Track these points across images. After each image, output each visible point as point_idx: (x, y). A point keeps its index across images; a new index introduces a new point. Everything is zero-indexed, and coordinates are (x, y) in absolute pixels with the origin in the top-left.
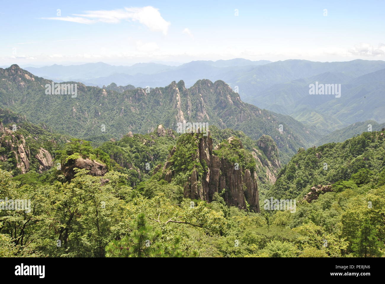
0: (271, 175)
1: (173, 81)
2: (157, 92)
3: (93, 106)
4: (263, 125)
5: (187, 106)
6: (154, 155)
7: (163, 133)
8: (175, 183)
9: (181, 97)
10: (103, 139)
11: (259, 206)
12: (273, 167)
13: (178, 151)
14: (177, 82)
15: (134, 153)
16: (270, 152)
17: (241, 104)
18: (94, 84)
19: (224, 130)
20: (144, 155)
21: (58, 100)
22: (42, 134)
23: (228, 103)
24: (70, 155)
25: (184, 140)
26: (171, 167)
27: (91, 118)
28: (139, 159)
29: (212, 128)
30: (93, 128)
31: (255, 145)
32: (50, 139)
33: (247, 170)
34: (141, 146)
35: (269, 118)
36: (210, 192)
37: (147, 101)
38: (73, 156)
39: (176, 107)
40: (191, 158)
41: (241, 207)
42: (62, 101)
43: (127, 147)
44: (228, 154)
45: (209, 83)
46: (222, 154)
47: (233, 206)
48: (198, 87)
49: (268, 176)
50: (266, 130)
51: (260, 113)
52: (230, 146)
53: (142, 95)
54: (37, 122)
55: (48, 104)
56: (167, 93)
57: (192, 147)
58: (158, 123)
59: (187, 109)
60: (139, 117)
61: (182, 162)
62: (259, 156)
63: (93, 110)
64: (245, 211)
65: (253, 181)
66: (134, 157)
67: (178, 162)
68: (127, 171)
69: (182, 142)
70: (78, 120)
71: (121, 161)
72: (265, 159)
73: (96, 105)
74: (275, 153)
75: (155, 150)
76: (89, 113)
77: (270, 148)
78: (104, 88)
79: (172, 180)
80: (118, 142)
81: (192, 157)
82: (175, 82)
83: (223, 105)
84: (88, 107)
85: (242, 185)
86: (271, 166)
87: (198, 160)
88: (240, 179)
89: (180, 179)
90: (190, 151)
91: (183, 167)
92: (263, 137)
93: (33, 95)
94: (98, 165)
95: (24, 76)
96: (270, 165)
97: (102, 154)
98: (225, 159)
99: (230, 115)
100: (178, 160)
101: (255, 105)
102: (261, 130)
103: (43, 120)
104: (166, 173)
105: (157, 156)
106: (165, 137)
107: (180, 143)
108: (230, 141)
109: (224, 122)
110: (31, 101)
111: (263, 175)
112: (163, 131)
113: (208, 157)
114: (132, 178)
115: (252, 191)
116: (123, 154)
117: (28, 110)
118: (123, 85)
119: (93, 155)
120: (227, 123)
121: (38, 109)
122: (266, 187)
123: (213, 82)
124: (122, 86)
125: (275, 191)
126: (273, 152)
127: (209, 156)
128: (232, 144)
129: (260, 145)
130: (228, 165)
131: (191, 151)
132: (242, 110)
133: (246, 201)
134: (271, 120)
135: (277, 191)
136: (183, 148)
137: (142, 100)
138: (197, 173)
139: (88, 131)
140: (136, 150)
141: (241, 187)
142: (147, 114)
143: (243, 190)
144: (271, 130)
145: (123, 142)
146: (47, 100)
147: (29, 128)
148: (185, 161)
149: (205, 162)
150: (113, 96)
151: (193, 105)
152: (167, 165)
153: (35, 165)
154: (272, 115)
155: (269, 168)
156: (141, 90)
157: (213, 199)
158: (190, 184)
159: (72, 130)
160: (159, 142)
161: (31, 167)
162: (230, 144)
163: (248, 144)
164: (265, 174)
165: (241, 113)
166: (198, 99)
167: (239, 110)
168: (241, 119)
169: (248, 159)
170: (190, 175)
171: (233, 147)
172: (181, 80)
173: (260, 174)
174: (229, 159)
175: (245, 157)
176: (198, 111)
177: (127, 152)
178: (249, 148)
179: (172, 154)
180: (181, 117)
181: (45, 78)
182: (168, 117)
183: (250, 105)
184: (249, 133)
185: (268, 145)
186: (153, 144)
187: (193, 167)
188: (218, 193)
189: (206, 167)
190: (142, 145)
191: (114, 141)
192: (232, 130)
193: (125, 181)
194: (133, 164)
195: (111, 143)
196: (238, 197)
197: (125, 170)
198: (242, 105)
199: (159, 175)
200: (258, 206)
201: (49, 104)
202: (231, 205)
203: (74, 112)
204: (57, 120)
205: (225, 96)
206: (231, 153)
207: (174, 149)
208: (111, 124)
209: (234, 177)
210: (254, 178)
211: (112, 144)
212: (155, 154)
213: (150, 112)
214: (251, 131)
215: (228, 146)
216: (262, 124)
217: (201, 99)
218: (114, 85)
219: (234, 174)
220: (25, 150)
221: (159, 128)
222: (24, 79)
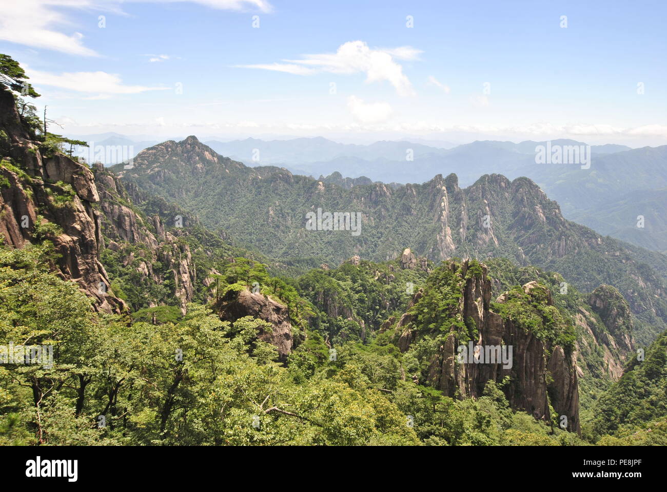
0: (614, 364)
1: (439, 175)
2: (409, 191)
3: (302, 207)
4: (604, 265)
5: (459, 220)
6: (391, 300)
7: (411, 262)
8: (414, 352)
9: (450, 203)
10: (312, 264)
11: (578, 420)
12: (618, 349)
13: (426, 297)
14: (444, 177)
15: (357, 292)
16: (615, 319)
17: (561, 223)
18: (306, 172)
19: (524, 268)
20: (374, 299)
21: (248, 195)
22: (218, 246)
23: (536, 219)
24: (232, 283)
25: (438, 279)
26: (411, 323)
27: (296, 228)
28: (364, 303)
29: (501, 262)
30: (297, 244)
31: (585, 302)
32: (229, 255)
33: (557, 346)
34: (371, 282)
35: (618, 254)
36: (481, 379)
37: (389, 206)
38: (235, 286)
39: (439, 219)
40: (447, 313)
41: (540, 415)
42: (254, 196)
43: (348, 281)
44: (519, 313)
45: (503, 182)
46: (509, 311)
47: (523, 411)
48: (483, 188)
49: (608, 365)
50: (609, 276)
51: (599, 243)
52: (527, 298)
53: (383, 194)
54: (215, 228)
55: (232, 200)
56: (425, 194)
57: (452, 293)
58: (405, 245)
59: (458, 224)
60: (374, 232)
61: (432, 318)
62: (591, 324)
63: (300, 215)
64: (548, 425)
65: (569, 369)
66: (357, 300)
67: (423, 316)
68: (343, 323)
69: (435, 281)
70: (275, 229)
71: (334, 303)
72: (602, 331)
73: (306, 206)
74: (624, 322)
75: (395, 291)
76: (293, 219)
77: (615, 311)
78: (321, 179)
79: (411, 348)
80: (334, 271)
81: (450, 311)
82: (440, 175)
83: (527, 222)
84: (293, 210)
85: (544, 375)
86: (615, 347)
87: (459, 317)
88: (541, 363)
89: (424, 346)
90: (447, 300)
91: (432, 326)
92: (602, 288)
93: (212, 184)
94: (273, 305)
95: (203, 154)
96: (613, 343)
97: (283, 287)
98: (514, 322)
99: (538, 242)
100: (424, 313)
101: (589, 227)
102: (599, 274)
103: (223, 226)
104: (402, 333)
105: (397, 301)
106: (414, 270)
107: (430, 284)
108: (528, 289)
109: (526, 254)
110: (209, 194)
111: (597, 362)
112: (410, 259)
113: (481, 314)
114: (350, 335)
115: (566, 388)
116: (339, 293)
117: (203, 207)
118: (353, 177)
119: (268, 288)
120: (531, 255)
121: (218, 206)
122: (601, 385)
123: (511, 180)
124: (351, 179)
125: (617, 396)
126: (621, 319)
127: (482, 312)
128: (532, 296)
129: (595, 302)
130: (518, 334)
131: (449, 300)
132: (563, 233)
133: (550, 406)
134: (621, 257)
135: (623, 397)
136: (434, 292)
137: (381, 204)
138: (456, 339)
139: (289, 248)
140: (361, 288)
141: (541, 377)
142: (388, 228)
143: (546, 384)
144: (619, 277)
145: (341, 271)
146: (232, 194)
147: (201, 235)
148: (436, 316)
149: (474, 321)
150: (334, 194)
151: (470, 219)
152: (404, 319)
153: (201, 295)
154: (623, 248)
155: (609, 349)
156: (381, 187)
157: (485, 391)
158: (441, 358)
159: (265, 244)
160: (402, 277)
161: (195, 297)
162: (528, 294)
163: (570, 299)
164: (601, 359)
165: (560, 240)
166: (480, 208)
167: (557, 233)
168: (561, 250)
169: (562, 326)
170: (443, 343)
171: (532, 301)
172: (452, 174)
173: (590, 358)
174: (521, 321)
175: (555, 323)
176: (478, 229)
177: (346, 290)
178: (571, 307)
179: (416, 301)
180: (448, 237)
181: (232, 159)
182: (424, 236)
183: (579, 226)
184: (574, 279)
185: (610, 304)
186: (392, 281)
187: (450, 328)
188: (494, 383)
189: (476, 331)
190: (372, 280)
191: (327, 269)
192: (540, 270)
193: (320, 338)
194: (354, 312)
195: (321, 272)
196: (534, 394)
197: (340, 321)
198: (563, 226)
199: (389, 336)
200: (576, 419)
201: (234, 200)
202: (519, 409)
203: (271, 215)
204: (243, 227)
205: (532, 206)
206: (526, 312)
207: (419, 292)
208: (326, 240)
209: (529, 356)
210: (571, 365)
211: (323, 274)
212: (394, 299)
213: (394, 225)
214: (579, 275)
215: (523, 298)
216: (602, 264)
217: (486, 209)
218: (337, 175)
219: (529, 351)
220: (189, 269)
221: (405, 253)
222: (203, 159)
